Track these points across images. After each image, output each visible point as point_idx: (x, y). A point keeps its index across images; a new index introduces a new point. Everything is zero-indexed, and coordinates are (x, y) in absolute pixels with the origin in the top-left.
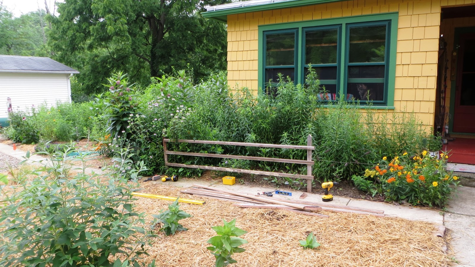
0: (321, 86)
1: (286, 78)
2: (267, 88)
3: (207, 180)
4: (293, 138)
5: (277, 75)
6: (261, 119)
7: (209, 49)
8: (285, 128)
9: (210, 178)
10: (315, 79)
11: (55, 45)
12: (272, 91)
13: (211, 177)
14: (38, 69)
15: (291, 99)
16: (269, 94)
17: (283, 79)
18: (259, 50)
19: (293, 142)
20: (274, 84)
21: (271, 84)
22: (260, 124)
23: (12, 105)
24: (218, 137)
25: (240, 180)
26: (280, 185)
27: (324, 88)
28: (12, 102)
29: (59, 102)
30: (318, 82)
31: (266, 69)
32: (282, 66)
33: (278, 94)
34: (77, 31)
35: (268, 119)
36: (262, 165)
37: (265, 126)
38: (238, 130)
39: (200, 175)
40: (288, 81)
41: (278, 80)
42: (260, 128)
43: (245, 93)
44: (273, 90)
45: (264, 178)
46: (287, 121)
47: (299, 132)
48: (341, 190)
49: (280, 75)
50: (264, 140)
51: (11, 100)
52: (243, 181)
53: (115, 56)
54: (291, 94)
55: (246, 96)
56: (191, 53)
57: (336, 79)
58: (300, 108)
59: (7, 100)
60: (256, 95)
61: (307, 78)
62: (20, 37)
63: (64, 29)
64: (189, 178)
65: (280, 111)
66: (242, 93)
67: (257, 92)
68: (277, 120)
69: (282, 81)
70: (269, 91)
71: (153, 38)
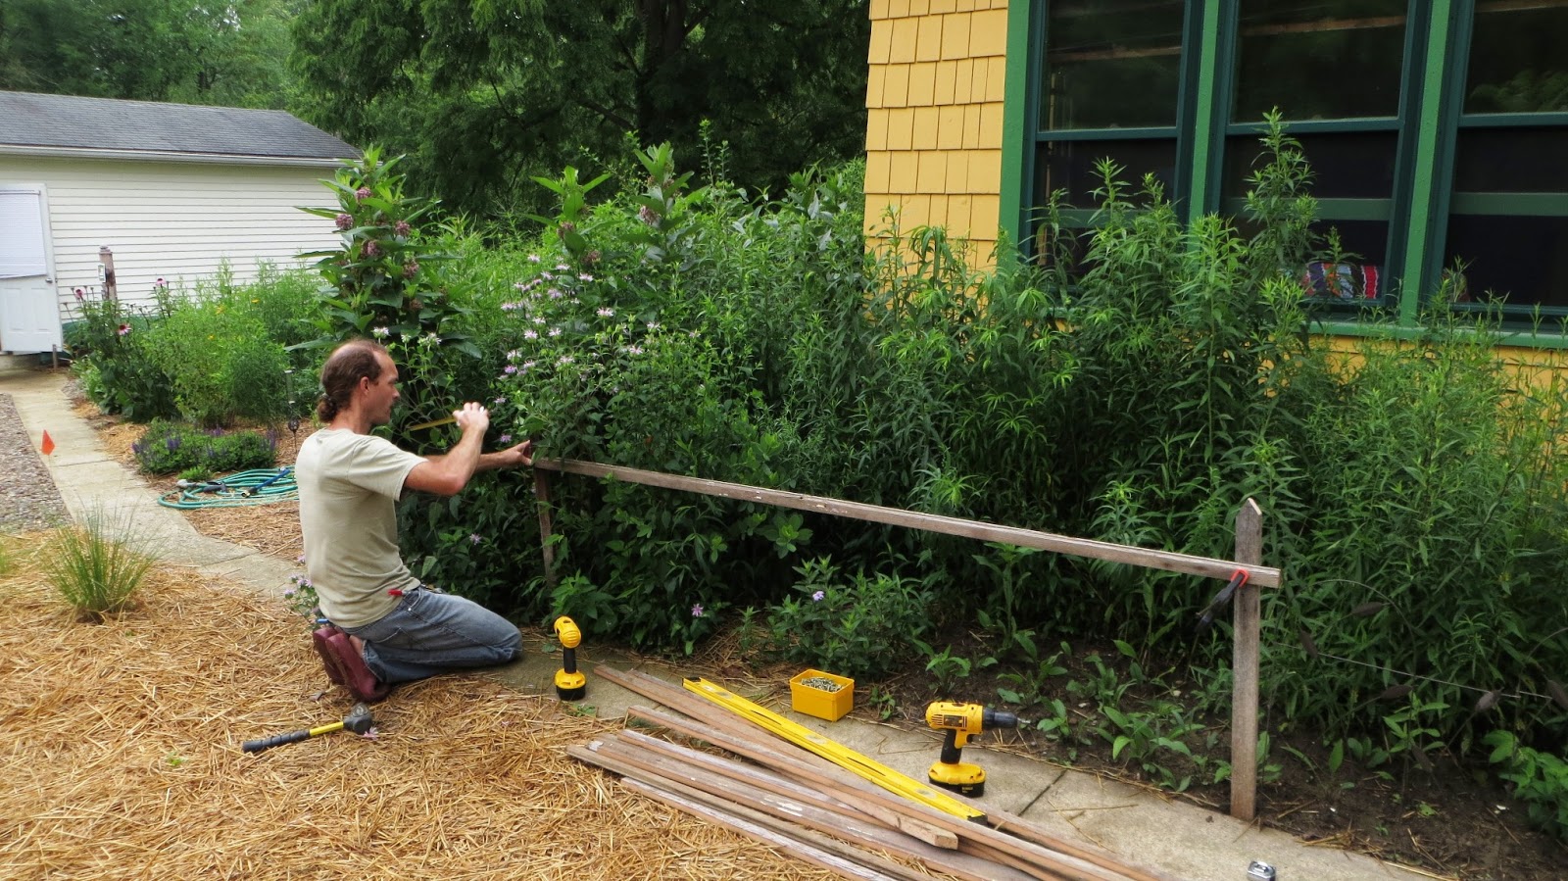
0: (1320, 227)
1: (1137, 183)
2: (1041, 234)
3: (724, 672)
4: (1161, 494)
5: (1095, 168)
6: (1001, 389)
7: (846, 89)
8: (1120, 437)
9: (739, 662)
10: (1300, 190)
11: (308, 68)
12: (1063, 246)
13: (744, 659)
14: (240, 150)
15: (1159, 291)
16: (1050, 262)
17: (1124, 189)
18: (1010, 58)
19: (1158, 514)
20: (1076, 216)
21: (1058, 216)
22: (996, 415)
23: (116, 273)
24: (789, 466)
25: (880, 696)
26: (1081, 744)
27: (1335, 242)
28: (116, 265)
29: (268, 267)
30: (1307, 206)
31: (1041, 146)
32: (1114, 130)
33: (1092, 265)
34: (385, 20)
35: (1038, 392)
36: (993, 617)
37: (1018, 428)
38: (887, 433)
39: (689, 648)
40: (1148, 198)
41: (1095, 192)
42: (991, 432)
43: (930, 256)
44: (1068, 243)
45: (1001, 691)
46: (1135, 404)
47: (1195, 467)
48: (1429, 821)
49: (1106, 167)
50: (1009, 493)
51: (114, 257)
52: (892, 702)
53: (520, 111)
54: (1160, 266)
55: (931, 268)
56: (778, 100)
57: (1389, 195)
58: (1208, 345)
59: (98, 258)
60: (983, 265)
61: (1254, 188)
62: (236, 50)
63: (342, 12)
64: (646, 652)
65: (1095, 351)
66: (909, 256)
67: (990, 248)
68: (1082, 392)
69: (1117, 199)
70: (1049, 248)
71: (647, 46)
